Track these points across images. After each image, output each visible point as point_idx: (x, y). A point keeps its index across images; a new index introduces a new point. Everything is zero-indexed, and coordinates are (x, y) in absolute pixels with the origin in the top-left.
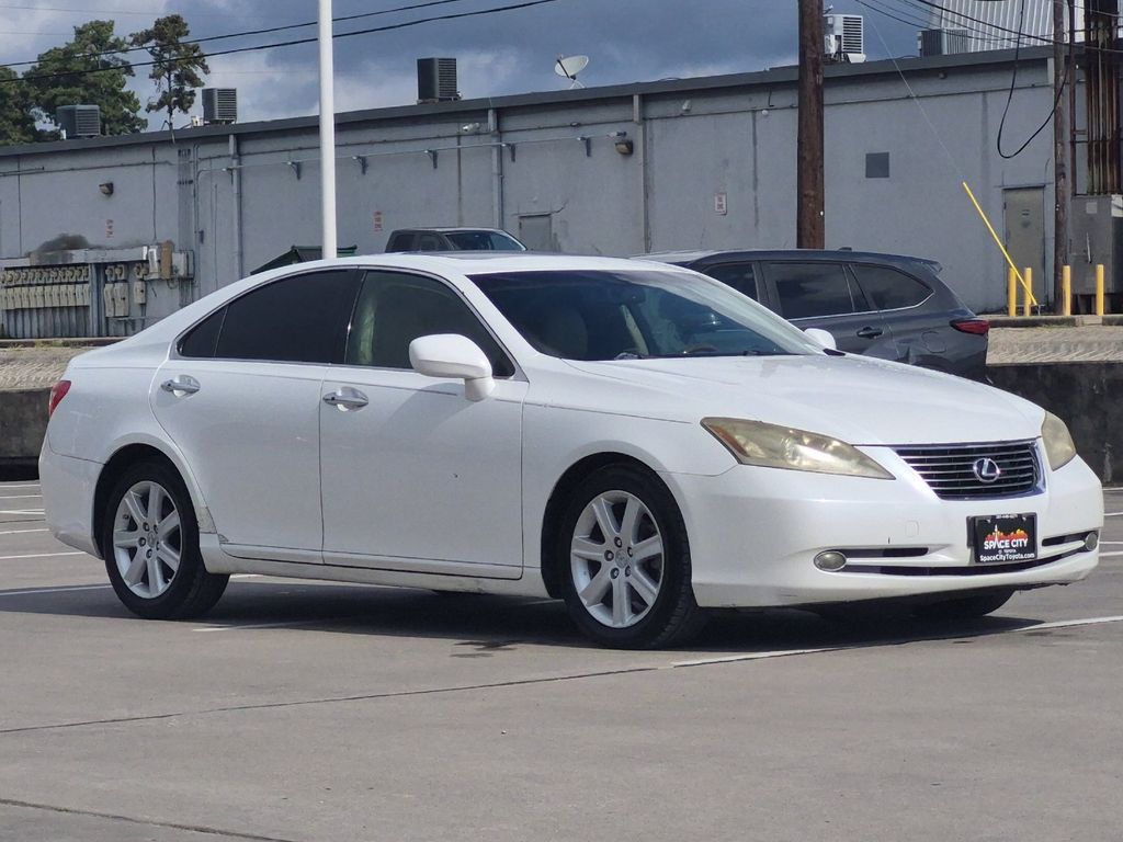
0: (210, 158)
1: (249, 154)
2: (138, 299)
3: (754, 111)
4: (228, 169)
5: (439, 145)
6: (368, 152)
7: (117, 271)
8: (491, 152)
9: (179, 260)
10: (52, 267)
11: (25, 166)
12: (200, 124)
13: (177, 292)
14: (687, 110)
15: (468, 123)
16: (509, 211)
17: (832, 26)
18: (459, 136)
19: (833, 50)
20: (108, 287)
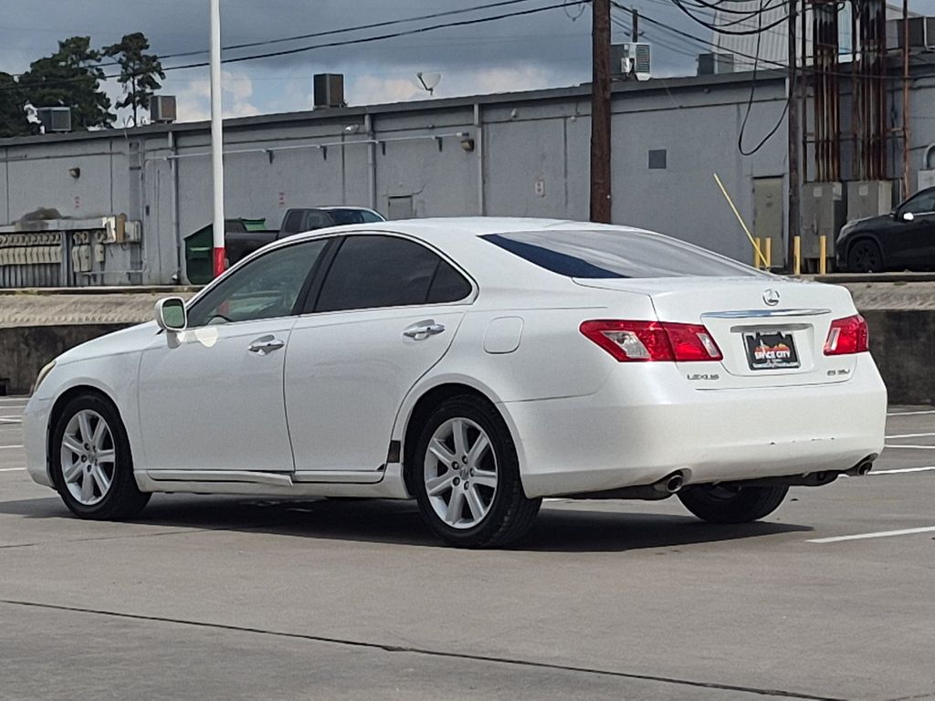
0: (154, 150)
1: (184, 147)
2: (99, 258)
3: (565, 118)
4: (168, 159)
5: (329, 143)
6: (275, 147)
7: (83, 236)
8: (367, 148)
9: (130, 228)
10: (32, 233)
11: (12, 154)
12: (148, 122)
13: (128, 253)
14: (515, 116)
15: (349, 125)
16: (380, 193)
17: (627, 51)
18: (343, 135)
19: (628, 70)
20: (75, 249)
